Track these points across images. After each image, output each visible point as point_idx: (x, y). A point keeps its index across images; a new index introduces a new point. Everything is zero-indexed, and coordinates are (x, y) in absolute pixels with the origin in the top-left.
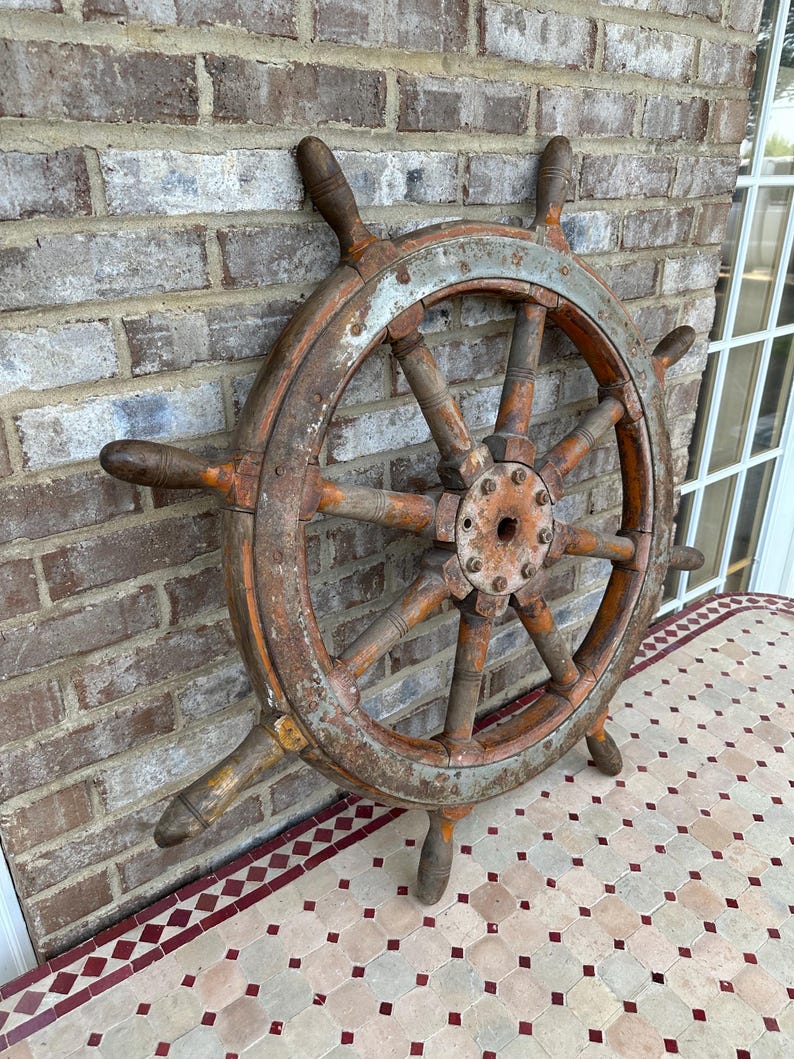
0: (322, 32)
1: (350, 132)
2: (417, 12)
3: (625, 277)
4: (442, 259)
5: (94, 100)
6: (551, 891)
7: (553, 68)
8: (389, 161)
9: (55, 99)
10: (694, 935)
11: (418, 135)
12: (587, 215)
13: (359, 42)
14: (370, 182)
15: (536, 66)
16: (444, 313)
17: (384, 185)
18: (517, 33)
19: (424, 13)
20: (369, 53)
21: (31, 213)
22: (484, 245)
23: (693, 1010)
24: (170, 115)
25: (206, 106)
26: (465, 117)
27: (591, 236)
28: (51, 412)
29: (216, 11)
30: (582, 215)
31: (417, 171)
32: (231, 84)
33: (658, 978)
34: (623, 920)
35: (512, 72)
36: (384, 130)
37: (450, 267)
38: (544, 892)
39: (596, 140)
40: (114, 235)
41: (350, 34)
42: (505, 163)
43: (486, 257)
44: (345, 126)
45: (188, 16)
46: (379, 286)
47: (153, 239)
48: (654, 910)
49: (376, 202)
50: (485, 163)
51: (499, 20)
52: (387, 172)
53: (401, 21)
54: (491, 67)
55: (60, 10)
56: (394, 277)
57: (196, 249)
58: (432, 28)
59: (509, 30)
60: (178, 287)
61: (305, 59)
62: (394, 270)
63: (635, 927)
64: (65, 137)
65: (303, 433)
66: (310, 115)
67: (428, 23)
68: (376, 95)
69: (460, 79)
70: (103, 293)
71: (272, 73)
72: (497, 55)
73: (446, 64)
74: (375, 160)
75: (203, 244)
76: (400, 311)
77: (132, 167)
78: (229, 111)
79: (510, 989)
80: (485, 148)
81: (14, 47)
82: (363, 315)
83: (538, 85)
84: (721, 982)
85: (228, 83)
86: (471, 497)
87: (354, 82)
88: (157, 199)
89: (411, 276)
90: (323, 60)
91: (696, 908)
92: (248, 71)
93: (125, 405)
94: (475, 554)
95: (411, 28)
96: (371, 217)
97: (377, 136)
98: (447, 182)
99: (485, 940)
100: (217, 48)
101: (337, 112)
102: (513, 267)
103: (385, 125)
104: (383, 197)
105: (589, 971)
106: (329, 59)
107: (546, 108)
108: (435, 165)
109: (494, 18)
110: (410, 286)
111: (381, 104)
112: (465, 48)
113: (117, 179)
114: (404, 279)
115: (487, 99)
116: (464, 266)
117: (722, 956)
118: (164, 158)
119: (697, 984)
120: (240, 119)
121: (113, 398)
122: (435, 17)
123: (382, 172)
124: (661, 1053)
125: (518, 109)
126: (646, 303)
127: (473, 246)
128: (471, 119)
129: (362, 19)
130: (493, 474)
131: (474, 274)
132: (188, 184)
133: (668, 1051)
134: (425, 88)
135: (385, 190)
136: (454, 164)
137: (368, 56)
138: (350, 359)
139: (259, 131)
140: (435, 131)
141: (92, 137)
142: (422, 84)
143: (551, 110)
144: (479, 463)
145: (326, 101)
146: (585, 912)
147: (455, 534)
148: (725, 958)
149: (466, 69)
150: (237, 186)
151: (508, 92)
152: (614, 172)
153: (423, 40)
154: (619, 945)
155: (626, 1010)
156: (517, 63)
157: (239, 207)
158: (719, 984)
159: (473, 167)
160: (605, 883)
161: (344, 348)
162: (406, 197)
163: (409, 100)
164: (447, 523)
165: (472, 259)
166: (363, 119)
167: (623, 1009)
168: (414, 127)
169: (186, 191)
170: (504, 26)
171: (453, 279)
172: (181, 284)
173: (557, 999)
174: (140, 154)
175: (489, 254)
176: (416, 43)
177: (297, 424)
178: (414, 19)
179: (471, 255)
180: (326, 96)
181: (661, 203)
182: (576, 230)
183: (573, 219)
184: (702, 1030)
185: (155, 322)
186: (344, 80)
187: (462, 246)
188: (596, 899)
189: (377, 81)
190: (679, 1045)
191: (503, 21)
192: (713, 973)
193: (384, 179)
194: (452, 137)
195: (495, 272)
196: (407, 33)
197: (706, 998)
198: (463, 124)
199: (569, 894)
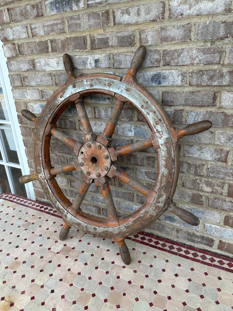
0: (70, 30)
1: (79, 52)
2: (93, 19)
3: (193, 97)
4: (85, 83)
5: (34, 51)
6: (73, 261)
7: (145, 23)
8: (89, 58)
9: (30, 51)
10: (70, 298)
11: (97, 50)
12: (167, 72)
13: (79, 30)
14: (85, 63)
15: (137, 24)
16: (109, 99)
17: (88, 63)
18: (127, 16)
19: (95, 18)
20: (83, 32)
21: (28, 70)
22: (99, 80)
23: (44, 302)
24: (45, 52)
25: (50, 50)
26: (110, 44)
27: (170, 79)
28: (32, 104)
29: (50, 31)
30: (164, 71)
31: (97, 60)
32: (54, 45)
33: (53, 291)
34: (69, 279)
35: (128, 27)
36: (87, 50)
37: (87, 85)
38: (72, 260)
39: (170, 44)
40: (38, 74)
41: (76, 29)
42: (126, 55)
43: (99, 83)
44: (78, 50)
45: (46, 33)
46: (68, 88)
47: (44, 75)
48: (76, 286)
49: (87, 68)
50: (119, 56)
51: (120, 13)
52: (89, 60)
53: (89, 22)
54: (119, 27)
55: (29, 37)
56: (72, 86)
57: (50, 77)
58: (98, 22)
59: (124, 16)
60: (48, 85)
61: (68, 36)
62: (72, 84)
63: (68, 283)
64: (31, 57)
65: (47, 116)
66: (71, 48)
67: (97, 20)
68: (84, 42)
69: (108, 33)
70: (37, 84)
71: (62, 41)
72: (120, 24)
73: (104, 30)
74: (85, 58)
75: (51, 76)
76: (72, 94)
77: (40, 62)
78: (54, 50)
79: (42, 261)
80: (119, 52)
81: (24, 44)
82: (63, 94)
83: (138, 30)
84: (55, 308)
85: (53, 45)
86: (84, 146)
87: (78, 40)
88: (44, 68)
89: (76, 86)
90: (72, 36)
91: (80, 298)
92: (56, 41)
93: (41, 105)
94: (83, 162)
95: (92, 23)
96: (86, 72)
97: (86, 52)
98: (107, 62)
99: (54, 253)
100: (51, 38)
101: (75, 47)
102: (108, 87)
103: (87, 49)
104: (88, 66)
105: (51, 275)
106: (73, 35)
107: (143, 36)
108: (103, 58)
109: (118, 14)
110: (76, 89)
111: (86, 44)
112: (109, 25)
113: (38, 64)
114: (74, 87)
115: (118, 37)
116: (92, 85)
117: (65, 307)
118: (44, 60)
119: (53, 302)
120: (56, 51)
121: (40, 103)
122: (99, 19)
123: (87, 60)
124: (30, 296)
125: (130, 38)
126: (209, 109)
127: (95, 80)
128: (113, 44)
129: (79, 24)
130: (92, 143)
131: (94, 87)
132: (48, 65)
133: (31, 298)
134: (97, 38)
135: (89, 65)
136: (108, 57)
137: (82, 33)
138: (58, 103)
139: (60, 53)
140: (102, 49)
141: (35, 57)
142: (96, 37)
143: (145, 37)
144: (88, 138)
145: (73, 45)
146: (69, 270)
147: (78, 154)
148: (64, 308)
149: (111, 30)
150: (56, 65)
151: (126, 34)
152: (182, 55)
153: (96, 26)
154: (61, 280)
155: (41, 286)
156: (129, 24)
157: (57, 69)
158: (54, 308)
159: (115, 57)
160: (81, 272)
161: (58, 100)
162: (95, 66)
163: (93, 41)
164: (76, 150)
165: (94, 83)
166: (81, 48)
167: (41, 285)
168: (95, 48)
169: (48, 66)
170: (122, 15)
171: (87, 88)
172: (48, 84)
173: (41, 271)
174: (41, 60)
175: (100, 83)
176: (94, 27)
177: (46, 114)
178: (93, 21)
179: (95, 82)
180: (73, 44)
181: (216, 67)
182: (162, 77)
183: (160, 73)
184: (39, 305)
185: (45, 91)
186: (76, 40)
187: (92, 80)
188: (74, 271)
189: (84, 38)
190: (33, 300)
191: (121, 14)
192: (58, 305)
193: (88, 62)
194: (107, 50)
195: (102, 87)
196: (91, 25)
197: (49, 305)
198: (110, 46)
199: (74, 265)
